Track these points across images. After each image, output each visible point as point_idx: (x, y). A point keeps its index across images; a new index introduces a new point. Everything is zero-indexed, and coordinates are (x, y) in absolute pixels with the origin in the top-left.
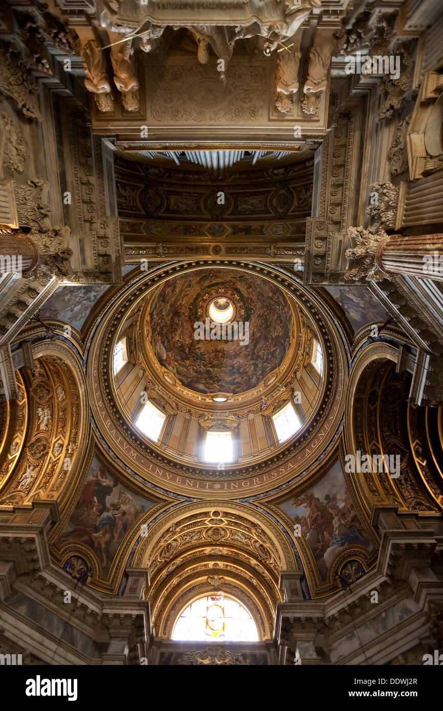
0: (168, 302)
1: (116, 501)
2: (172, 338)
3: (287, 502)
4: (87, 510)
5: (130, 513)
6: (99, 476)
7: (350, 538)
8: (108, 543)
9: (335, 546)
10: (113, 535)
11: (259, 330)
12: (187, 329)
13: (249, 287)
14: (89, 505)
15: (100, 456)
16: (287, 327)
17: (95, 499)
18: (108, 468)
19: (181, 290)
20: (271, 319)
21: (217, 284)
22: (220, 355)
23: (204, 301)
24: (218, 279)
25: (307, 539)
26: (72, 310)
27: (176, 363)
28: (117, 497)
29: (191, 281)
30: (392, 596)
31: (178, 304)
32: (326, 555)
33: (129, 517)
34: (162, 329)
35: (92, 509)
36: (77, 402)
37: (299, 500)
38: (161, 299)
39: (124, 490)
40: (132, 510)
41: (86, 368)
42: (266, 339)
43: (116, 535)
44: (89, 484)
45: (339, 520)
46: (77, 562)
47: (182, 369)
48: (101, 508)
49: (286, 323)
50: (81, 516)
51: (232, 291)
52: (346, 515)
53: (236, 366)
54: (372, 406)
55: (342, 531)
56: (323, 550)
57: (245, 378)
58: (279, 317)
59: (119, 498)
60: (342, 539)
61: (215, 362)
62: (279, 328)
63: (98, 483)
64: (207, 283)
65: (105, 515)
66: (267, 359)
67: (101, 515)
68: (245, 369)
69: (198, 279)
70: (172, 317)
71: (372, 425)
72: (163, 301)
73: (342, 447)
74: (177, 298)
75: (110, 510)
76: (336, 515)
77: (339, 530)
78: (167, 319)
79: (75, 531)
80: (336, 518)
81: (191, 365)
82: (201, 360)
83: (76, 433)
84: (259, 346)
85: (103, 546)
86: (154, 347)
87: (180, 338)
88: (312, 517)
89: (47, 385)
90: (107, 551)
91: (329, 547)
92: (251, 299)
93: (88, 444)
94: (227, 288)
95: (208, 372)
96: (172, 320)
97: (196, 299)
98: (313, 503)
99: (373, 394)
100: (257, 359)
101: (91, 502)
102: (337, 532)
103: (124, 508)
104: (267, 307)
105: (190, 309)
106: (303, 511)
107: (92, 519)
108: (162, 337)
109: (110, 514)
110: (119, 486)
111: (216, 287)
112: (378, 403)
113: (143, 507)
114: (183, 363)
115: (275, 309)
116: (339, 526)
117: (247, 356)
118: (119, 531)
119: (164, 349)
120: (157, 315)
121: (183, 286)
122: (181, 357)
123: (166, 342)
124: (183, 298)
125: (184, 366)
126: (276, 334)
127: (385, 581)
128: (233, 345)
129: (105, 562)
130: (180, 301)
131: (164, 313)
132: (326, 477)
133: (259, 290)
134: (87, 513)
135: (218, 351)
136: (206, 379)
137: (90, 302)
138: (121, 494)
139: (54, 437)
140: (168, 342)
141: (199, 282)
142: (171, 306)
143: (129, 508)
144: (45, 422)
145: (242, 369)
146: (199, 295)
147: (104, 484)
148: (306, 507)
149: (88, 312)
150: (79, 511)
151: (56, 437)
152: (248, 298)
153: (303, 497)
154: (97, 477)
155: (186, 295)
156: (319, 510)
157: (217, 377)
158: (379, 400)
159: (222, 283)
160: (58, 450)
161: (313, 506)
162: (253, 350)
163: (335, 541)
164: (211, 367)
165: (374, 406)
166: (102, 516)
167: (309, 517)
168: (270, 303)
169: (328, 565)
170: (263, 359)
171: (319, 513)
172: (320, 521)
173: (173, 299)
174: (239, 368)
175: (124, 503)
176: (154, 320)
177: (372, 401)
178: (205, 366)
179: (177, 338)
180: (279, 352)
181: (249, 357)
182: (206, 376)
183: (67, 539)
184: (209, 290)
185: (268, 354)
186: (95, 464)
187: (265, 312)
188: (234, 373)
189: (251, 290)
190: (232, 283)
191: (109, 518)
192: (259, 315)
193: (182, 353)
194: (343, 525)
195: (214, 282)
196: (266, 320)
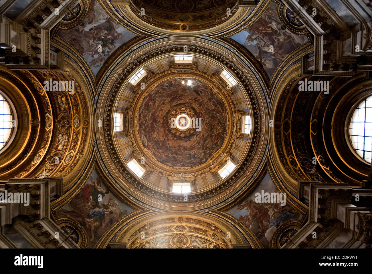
0: (150, 112)
1: (106, 203)
2: (152, 135)
3: (232, 209)
4: (84, 202)
5: (116, 213)
6: (96, 183)
7: (283, 218)
8: (97, 228)
9: (273, 227)
10: (101, 223)
11: (207, 132)
12: (161, 132)
13: (200, 105)
14: (86, 200)
15: (98, 170)
16: (224, 125)
17: (91, 197)
18: (102, 179)
19: (159, 106)
20: (214, 124)
21: (180, 104)
22: (182, 148)
23: (172, 115)
24: (181, 101)
25: (250, 228)
26: (93, 56)
27: (153, 150)
28: (108, 201)
29: (165, 100)
30: (325, 238)
31: (156, 114)
32: (266, 234)
33: (115, 216)
34: (145, 127)
35: (88, 203)
36: (87, 126)
37: (242, 206)
38: (146, 107)
39: (113, 197)
40: (118, 211)
41: (96, 106)
42: (211, 136)
43: (104, 225)
44: (88, 186)
45: (273, 210)
46: (71, 231)
47: (157, 153)
48: (94, 204)
49: (223, 123)
50: (79, 205)
51: (190, 109)
52: (278, 206)
53: (192, 154)
54: (287, 133)
55: (276, 216)
56: (264, 232)
57: (199, 160)
58: (219, 121)
59: (109, 202)
60: (277, 221)
61: (179, 152)
62: (219, 128)
63: (95, 188)
64: (174, 103)
65: (97, 209)
66: (212, 148)
67: (94, 208)
68: (198, 156)
69: (169, 99)
70: (152, 122)
71: (287, 145)
72: (147, 109)
73: (269, 163)
74: (155, 110)
75: (101, 207)
76: (270, 208)
77: (274, 216)
78: (149, 123)
79: (72, 212)
80: (271, 210)
81: (163, 153)
82: (170, 150)
83: (84, 147)
84: (207, 142)
85: (93, 228)
86: (141, 136)
87: (157, 136)
88: (252, 214)
89: (68, 117)
90: (95, 233)
91: (268, 229)
92: (202, 114)
93: (91, 159)
94: (187, 107)
95: (174, 157)
96: (152, 124)
97: (167, 113)
98: (252, 205)
99: (286, 124)
100: (206, 149)
101: (88, 199)
102: (273, 218)
103: (111, 208)
104: (211, 117)
105: (163, 119)
106: (245, 212)
107: (87, 209)
108: (145, 132)
109: (101, 210)
110: (110, 194)
111: (180, 107)
112: (290, 131)
113: (126, 211)
114: (158, 150)
115: (217, 117)
116: (274, 214)
117: (199, 148)
118: (106, 222)
119: (146, 140)
120: (143, 117)
121: (160, 103)
122: (157, 147)
123: (148, 136)
124: (159, 111)
125: (158, 152)
126: (217, 132)
127: (318, 227)
128: (190, 142)
129: (93, 238)
130: (158, 113)
131: (147, 118)
132: (260, 186)
133: (206, 106)
134: (83, 204)
135: (181, 146)
136: (172, 161)
137: (105, 55)
138: (110, 199)
139: (67, 152)
140: (149, 137)
141: (170, 102)
142: (152, 115)
143: (115, 210)
144: (63, 143)
145: (196, 156)
146: (169, 111)
147: (99, 190)
148: (247, 209)
149: (102, 63)
150: (77, 200)
151: (69, 152)
152: (200, 113)
153: (244, 203)
154: (94, 184)
155: (161, 110)
156: (256, 208)
157: (180, 160)
158: (290, 128)
159: (184, 104)
160: (69, 159)
161: (252, 207)
162: (203, 144)
163: (272, 224)
164: (176, 155)
165: (288, 133)
166: (95, 210)
167: (250, 214)
168: (213, 114)
169: (269, 239)
170: (210, 148)
171: (258, 211)
172: (258, 215)
173: (153, 111)
174: (194, 155)
175: (112, 206)
176: (141, 120)
177: (286, 129)
178: (172, 154)
179: (155, 136)
180: (220, 143)
181: (201, 149)
182: (173, 159)
183: (65, 214)
184: (175, 108)
185: (213, 145)
186: (93, 174)
187: (210, 120)
188: (191, 158)
189: (201, 107)
190: (189, 104)
191: (99, 212)
192: (206, 123)
193: (157, 145)
194: (277, 212)
195: (179, 102)
196: (211, 125)
